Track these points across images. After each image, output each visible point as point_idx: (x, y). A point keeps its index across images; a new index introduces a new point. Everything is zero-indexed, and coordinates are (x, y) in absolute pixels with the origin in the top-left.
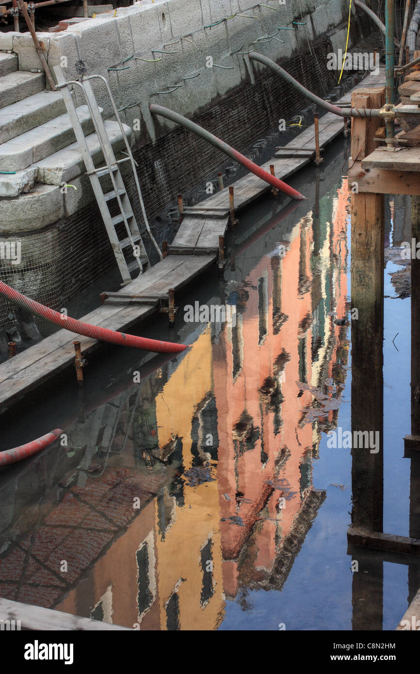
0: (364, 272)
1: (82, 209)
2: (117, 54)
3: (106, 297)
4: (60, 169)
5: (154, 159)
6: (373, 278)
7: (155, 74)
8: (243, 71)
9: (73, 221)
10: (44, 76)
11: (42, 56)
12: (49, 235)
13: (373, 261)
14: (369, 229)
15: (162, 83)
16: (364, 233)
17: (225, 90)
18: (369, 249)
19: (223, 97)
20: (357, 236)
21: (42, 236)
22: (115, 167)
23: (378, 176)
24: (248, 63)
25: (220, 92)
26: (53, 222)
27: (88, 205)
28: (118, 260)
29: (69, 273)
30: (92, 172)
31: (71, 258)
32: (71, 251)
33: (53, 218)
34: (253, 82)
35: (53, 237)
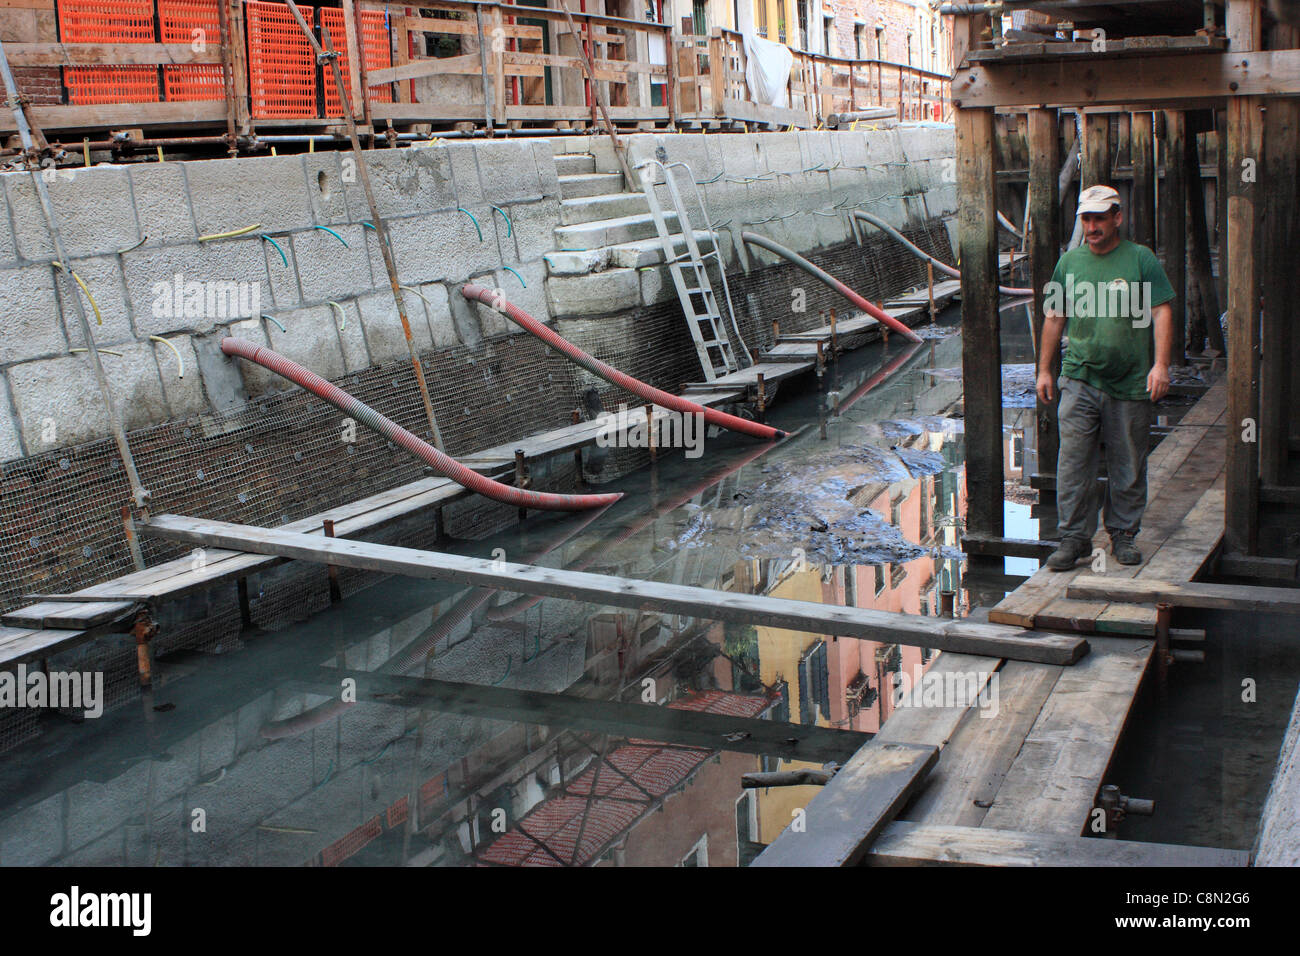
0: (974, 206)
1: (661, 303)
2: (704, 170)
3: (687, 386)
4: (636, 251)
5: (748, 291)
6: (985, 214)
7: (748, 203)
8: (849, 229)
9: (651, 314)
10: (623, 177)
11: (621, 155)
12: (623, 322)
13: (984, 193)
14: (978, 154)
15: (756, 215)
16: (971, 159)
17: (829, 243)
18: (978, 179)
19: (827, 249)
20: (964, 164)
21: (615, 320)
22: (701, 263)
23: (986, 85)
24: (854, 223)
25: (822, 243)
26: (627, 307)
27: (668, 302)
28: (702, 360)
29: (647, 371)
30: (672, 260)
31: (649, 355)
32: (649, 347)
33: (627, 302)
34: (860, 243)
35: (628, 325)
